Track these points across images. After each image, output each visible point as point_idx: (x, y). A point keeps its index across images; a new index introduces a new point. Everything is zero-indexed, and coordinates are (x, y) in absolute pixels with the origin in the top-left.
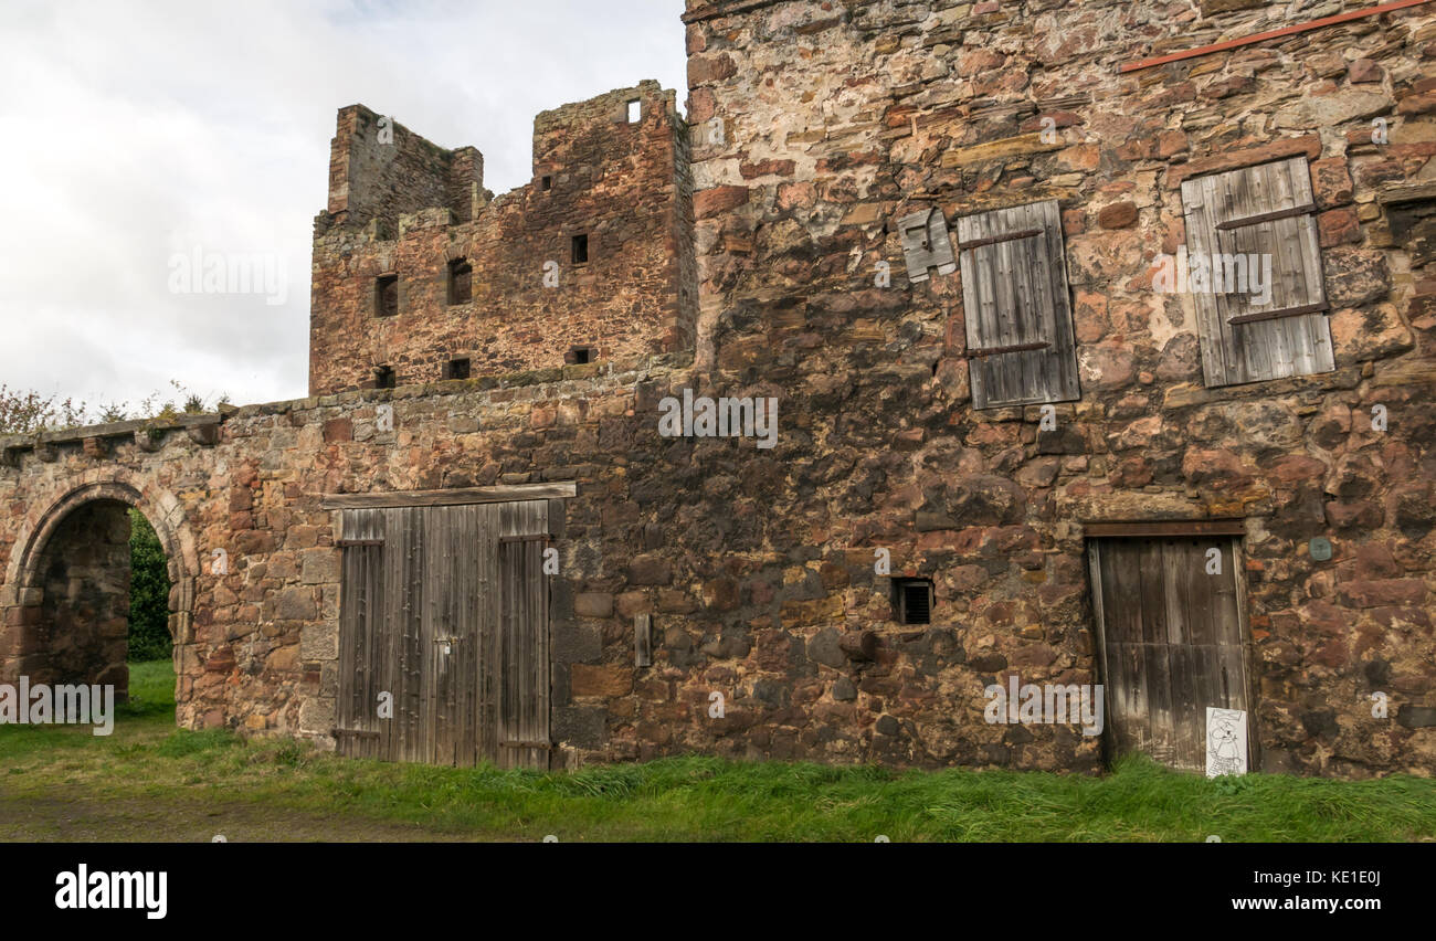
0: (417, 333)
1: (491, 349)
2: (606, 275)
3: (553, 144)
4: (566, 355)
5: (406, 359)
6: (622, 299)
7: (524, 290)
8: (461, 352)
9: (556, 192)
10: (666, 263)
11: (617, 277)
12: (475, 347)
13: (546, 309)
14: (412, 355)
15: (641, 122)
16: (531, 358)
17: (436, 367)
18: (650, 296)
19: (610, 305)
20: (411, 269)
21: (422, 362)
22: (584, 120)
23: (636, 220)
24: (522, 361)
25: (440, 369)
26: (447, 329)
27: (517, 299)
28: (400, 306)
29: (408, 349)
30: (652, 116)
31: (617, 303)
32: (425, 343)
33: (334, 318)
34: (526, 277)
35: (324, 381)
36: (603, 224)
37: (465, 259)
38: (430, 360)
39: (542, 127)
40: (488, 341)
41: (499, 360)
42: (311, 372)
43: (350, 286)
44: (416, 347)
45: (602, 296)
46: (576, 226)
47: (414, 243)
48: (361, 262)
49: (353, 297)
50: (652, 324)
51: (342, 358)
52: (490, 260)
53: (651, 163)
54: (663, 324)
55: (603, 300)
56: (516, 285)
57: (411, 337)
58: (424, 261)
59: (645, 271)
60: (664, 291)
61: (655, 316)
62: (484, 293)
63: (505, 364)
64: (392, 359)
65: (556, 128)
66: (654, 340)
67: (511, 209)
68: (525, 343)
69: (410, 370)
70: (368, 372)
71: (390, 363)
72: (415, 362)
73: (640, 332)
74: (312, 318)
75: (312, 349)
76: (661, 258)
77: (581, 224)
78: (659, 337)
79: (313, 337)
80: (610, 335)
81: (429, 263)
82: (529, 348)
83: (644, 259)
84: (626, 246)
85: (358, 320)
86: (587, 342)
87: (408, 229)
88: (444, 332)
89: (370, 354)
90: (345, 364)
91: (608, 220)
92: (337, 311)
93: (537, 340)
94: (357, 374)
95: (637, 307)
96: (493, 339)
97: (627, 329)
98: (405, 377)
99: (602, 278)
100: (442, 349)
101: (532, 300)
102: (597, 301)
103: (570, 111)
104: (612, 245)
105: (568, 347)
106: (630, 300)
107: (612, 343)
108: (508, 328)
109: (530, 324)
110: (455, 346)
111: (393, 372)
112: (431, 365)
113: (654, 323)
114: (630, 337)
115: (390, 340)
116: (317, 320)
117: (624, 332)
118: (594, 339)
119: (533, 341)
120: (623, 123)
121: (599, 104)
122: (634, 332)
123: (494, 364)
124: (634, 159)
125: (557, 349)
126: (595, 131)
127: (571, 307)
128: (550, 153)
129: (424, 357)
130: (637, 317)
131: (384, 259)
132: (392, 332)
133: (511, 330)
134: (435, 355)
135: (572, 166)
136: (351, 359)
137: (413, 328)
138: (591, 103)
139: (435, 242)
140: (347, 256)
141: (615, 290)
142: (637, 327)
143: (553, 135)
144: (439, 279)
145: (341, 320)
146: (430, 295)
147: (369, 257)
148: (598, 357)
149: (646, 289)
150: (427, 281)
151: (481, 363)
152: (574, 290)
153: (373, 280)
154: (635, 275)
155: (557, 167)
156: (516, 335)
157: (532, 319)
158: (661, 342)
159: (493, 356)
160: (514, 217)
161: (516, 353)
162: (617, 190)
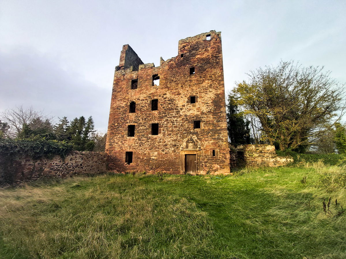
0: (143, 93)
1: (165, 96)
2: (201, 77)
3: (184, 47)
4: (188, 98)
5: (139, 99)
6: (206, 84)
7: (175, 82)
8: (155, 98)
9: (185, 57)
10: (220, 73)
11: (204, 78)
12: (160, 96)
13: (182, 86)
14: (141, 99)
15: (211, 40)
16: (177, 99)
17: (148, 101)
18: (215, 82)
19: (203, 85)
20: (142, 78)
21: (144, 100)
22: (193, 41)
23: (209, 63)
24: (174, 100)
25: (149, 102)
26: (151, 92)
27: (173, 84)
28: (138, 86)
29: (140, 97)
30: (214, 38)
31: (204, 84)
32: (145, 95)
33: (119, 90)
34: (176, 79)
35: (115, 105)
36: (200, 65)
37: (157, 74)
38: (146, 100)
39: (181, 43)
40: (164, 95)
41: (167, 99)
42: (111, 103)
43: (124, 82)
44: (142, 97)
45: (199, 83)
46: (191, 66)
47: (143, 71)
48: (128, 76)
49: (125, 85)
50: (216, 89)
51: (120, 99)
52: (165, 75)
53: (214, 49)
54: (220, 89)
55: (200, 84)
56: (173, 80)
57: (141, 94)
58: (146, 75)
59: (213, 76)
60: (220, 81)
61: (217, 87)
62: (163, 83)
63: (169, 100)
64: (135, 100)
65: (184, 43)
66: (216, 94)
67: (172, 62)
68: (175, 95)
69: (140, 102)
70: (128, 103)
71: (134, 101)
72: (142, 100)
73: (212, 91)
74: (113, 90)
75: (112, 97)
76: (218, 72)
77: (192, 65)
78: (218, 93)
79: (113, 95)
80: (202, 93)
81: (148, 76)
82: (177, 96)
83: (213, 73)
84: (207, 70)
85: (126, 90)
86: (195, 95)
87: (142, 68)
88: (151, 93)
89: (129, 98)
90: (121, 101)
91: (201, 64)
92: (120, 88)
93: (179, 94)
94: (125, 103)
95: (211, 85)
96: (166, 94)
97: (208, 91)
98: (139, 104)
99: (199, 78)
100: (150, 97)
101: (178, 84)
102: (198, 84)
103: (189, 39)
104: (202, 70)
105: (189, 96)
106: (208, 83)
107: (203, 95)
108: (170, 91)
109: (177, 90)
110: (154, 96)
111: (135, 103)
112: (146, 101)
113: (217, 89)
114: (209, 93)
115: (135, 95)
116: (114, 90)
117: (207, 92)
118: (197, 94)
119: (177, 94)
120: (205, 41)
121: (198, 37)
122: (210, 92)
123: (165, 101)
124: (209, 49)
125: (185, 96)
126: (197, 43)
127: (189, 85)
128: (183, 49)
129: (145, 99)
130: (211, 88)
131: (134, 76)
132: (135, 93)
133: (171, 91)
134: (148, 98)
135: (190, 51)
136: (123, 100)
137: (142, 92)
138: (196, 37)
139: (149, 71)
140: (124, 75)
141: (204, 81)
142: (211, 90)
143: (184, 44)
144: (150, 80)
145: (121, 90)
146: (147, 84)
147: (130, 75)
148: (199, 98)
149: (214, 80)
150: (146, 80)
151: (161, 100)
152: (190, 81)
153: (131, 80)
154: (210, 77)
155: (185, 52)
156: (172, 93)
157: (177, 89)
158: (219, 94)
159: (165, 98)
160: (172, 64)
161: (172, 97)
162: (204, 56)
